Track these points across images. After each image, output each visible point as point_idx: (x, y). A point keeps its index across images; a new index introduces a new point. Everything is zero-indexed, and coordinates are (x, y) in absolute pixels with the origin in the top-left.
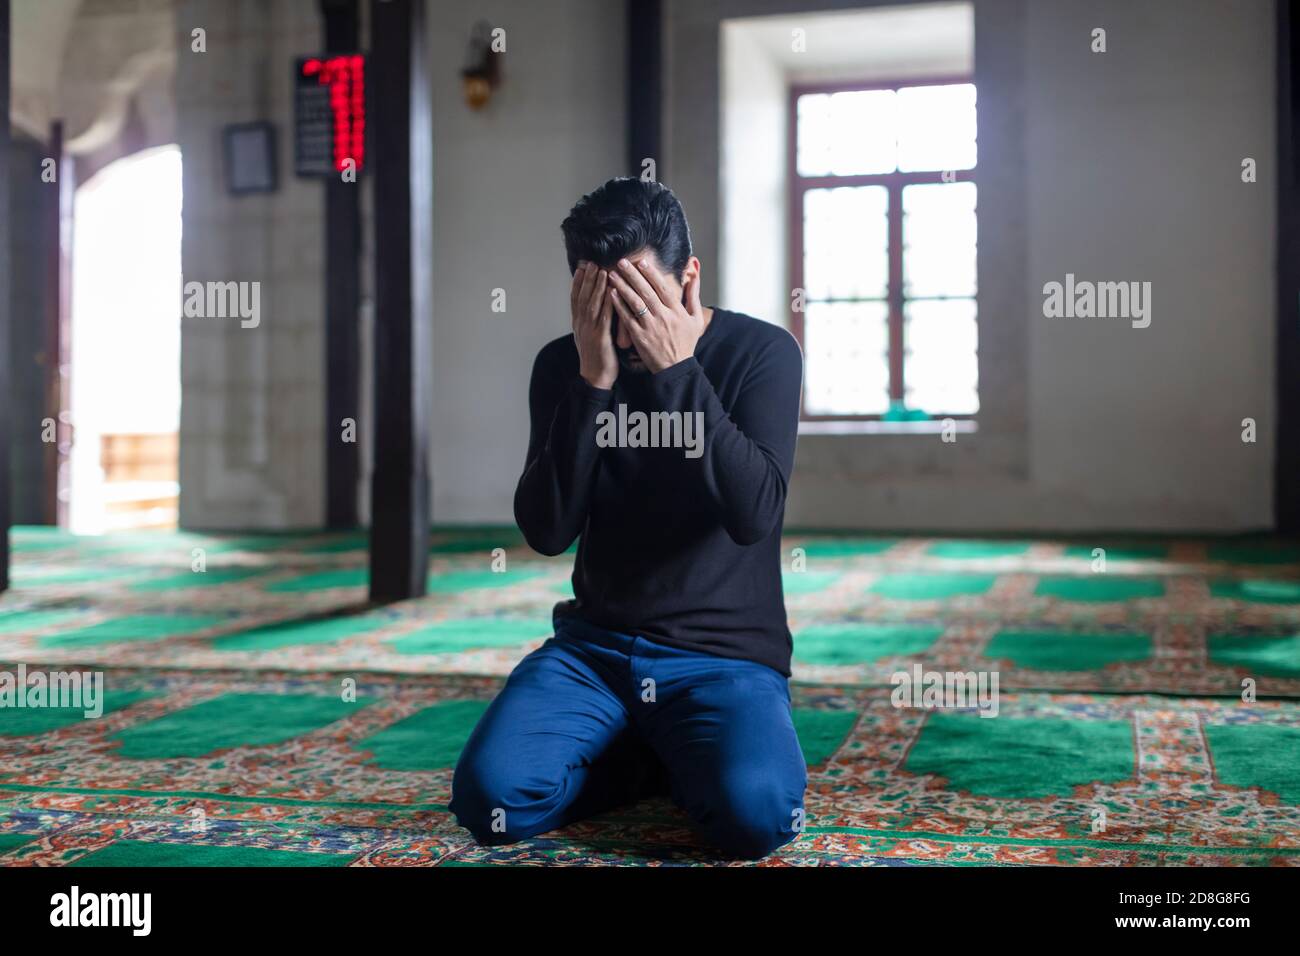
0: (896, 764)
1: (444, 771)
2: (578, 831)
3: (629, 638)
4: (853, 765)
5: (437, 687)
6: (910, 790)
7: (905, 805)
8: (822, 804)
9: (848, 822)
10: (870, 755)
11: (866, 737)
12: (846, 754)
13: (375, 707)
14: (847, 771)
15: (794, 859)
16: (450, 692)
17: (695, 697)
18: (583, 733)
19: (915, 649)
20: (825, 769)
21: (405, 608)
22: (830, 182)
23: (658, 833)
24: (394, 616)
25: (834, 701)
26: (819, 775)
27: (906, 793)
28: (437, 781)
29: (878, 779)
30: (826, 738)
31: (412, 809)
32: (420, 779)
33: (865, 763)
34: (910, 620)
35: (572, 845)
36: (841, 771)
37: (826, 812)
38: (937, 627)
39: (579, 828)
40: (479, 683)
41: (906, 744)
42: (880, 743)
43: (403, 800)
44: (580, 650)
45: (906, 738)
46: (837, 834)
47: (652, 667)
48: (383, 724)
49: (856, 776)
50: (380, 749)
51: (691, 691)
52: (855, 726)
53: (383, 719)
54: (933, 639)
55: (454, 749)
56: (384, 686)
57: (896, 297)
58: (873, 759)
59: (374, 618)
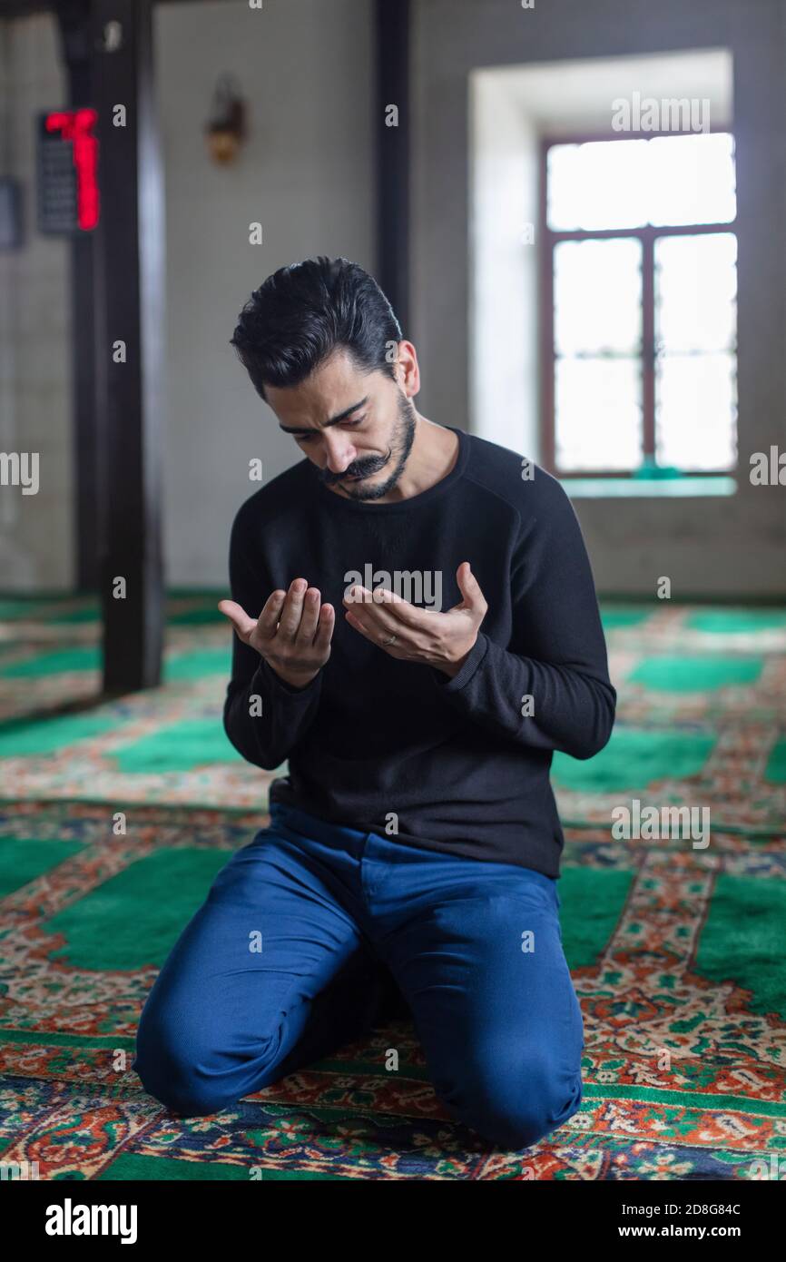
0: (685, 963)
1: (144, 971)
2: (296, 1090)
3: (360, 835)
4: (633, 965)
5: (155, 825)
6: (706, 1012)
7: (703, 1042)
8: (602, 1039)
9: (635, 1075)
10: (652, 946)
11: (643, 913)
12: (623, 945)
13: (80, 858)
14: (627, 974)
15: (568, 1150)
16: (170, 833)
17: (442, 921)
18: (303, 965)
19: (689, 767)
20: (598, 973)
21: (138, 702)
22: (580, 236)
23: (396, 1095)
24: (125, 713)
25: (604, 851)
26: (592, 982)
27: (702, 1017)
28: (133, 991)
29: (665, 991)
30: (598, 917)
31: (95, 1045)
32: (114, 985)
33: (648, 961)
34: (679, 723)
35: (285, 1117)
36: (620, 975)
37: (606, 1056)
38: (709, 734)
39: (297, 1084)
40: (202, 820)
41: (693, 925)
42: (661, 926)
43: (86, 1028)
44: (298, 850)
45: (693, 916)
46: (622, 1100)
47: (387, 877)
48: (85, 887)
49: (637, 985)
50: (74, 930)
51: (436, 911)
52: (630, 897)
53: (86, 877)
54: (706, 752)
55: (162, 931)
56: (95, 822)
57: (648, 351)
58: (656, 955)
59: (105, 718)
